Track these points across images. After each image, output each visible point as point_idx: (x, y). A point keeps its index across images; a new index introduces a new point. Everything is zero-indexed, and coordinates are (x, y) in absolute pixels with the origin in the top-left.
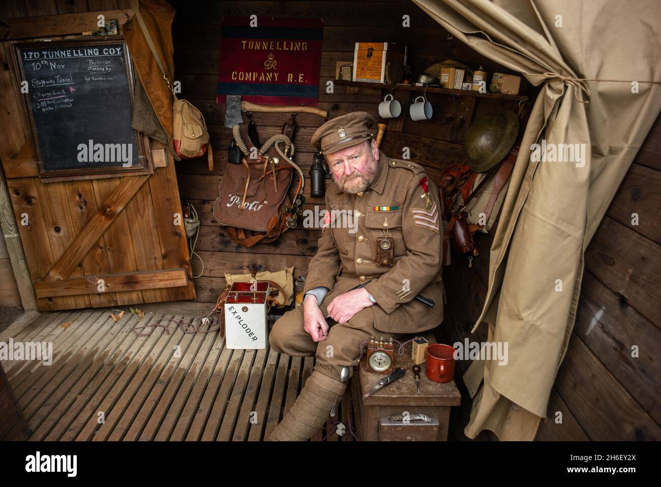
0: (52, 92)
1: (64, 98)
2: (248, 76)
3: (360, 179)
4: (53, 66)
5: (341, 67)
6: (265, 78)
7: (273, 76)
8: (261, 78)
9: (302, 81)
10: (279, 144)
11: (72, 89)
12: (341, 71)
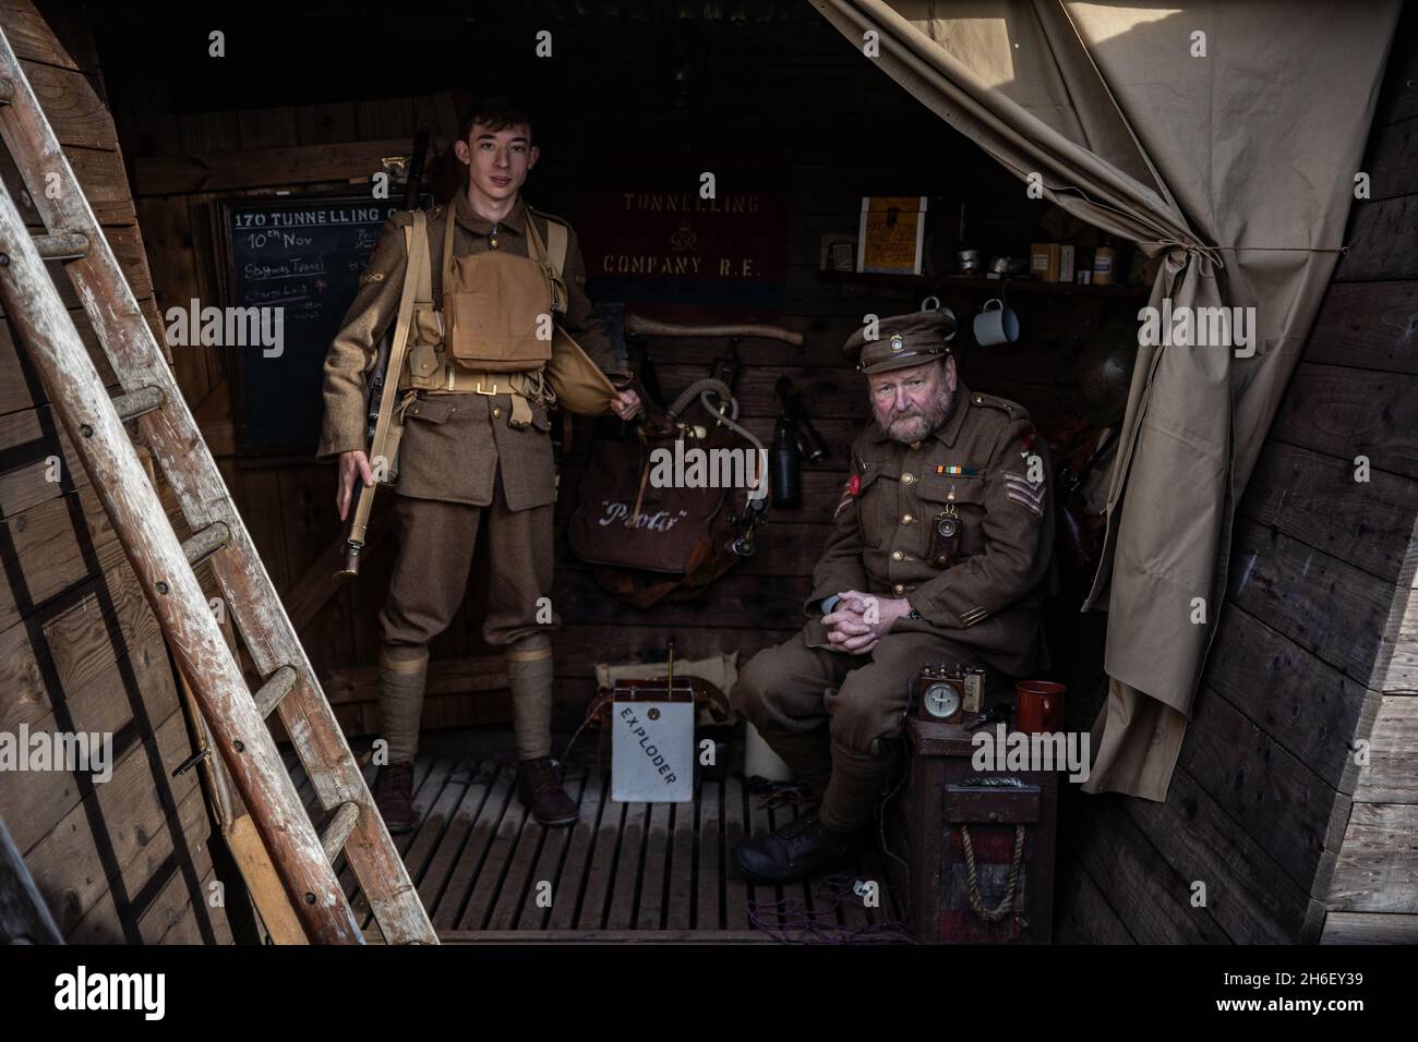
0: (282, 290)
1: (304, 302)
2: (638, 264)
3: (918, 419)
4: (289, 240)
5: (832, 244)
6: (674, 270)
7: (690, 263)
8: (664, 268)
9: (749, 274)
10: (709, 397)
11: (321, 284)
12: (831, 252)
